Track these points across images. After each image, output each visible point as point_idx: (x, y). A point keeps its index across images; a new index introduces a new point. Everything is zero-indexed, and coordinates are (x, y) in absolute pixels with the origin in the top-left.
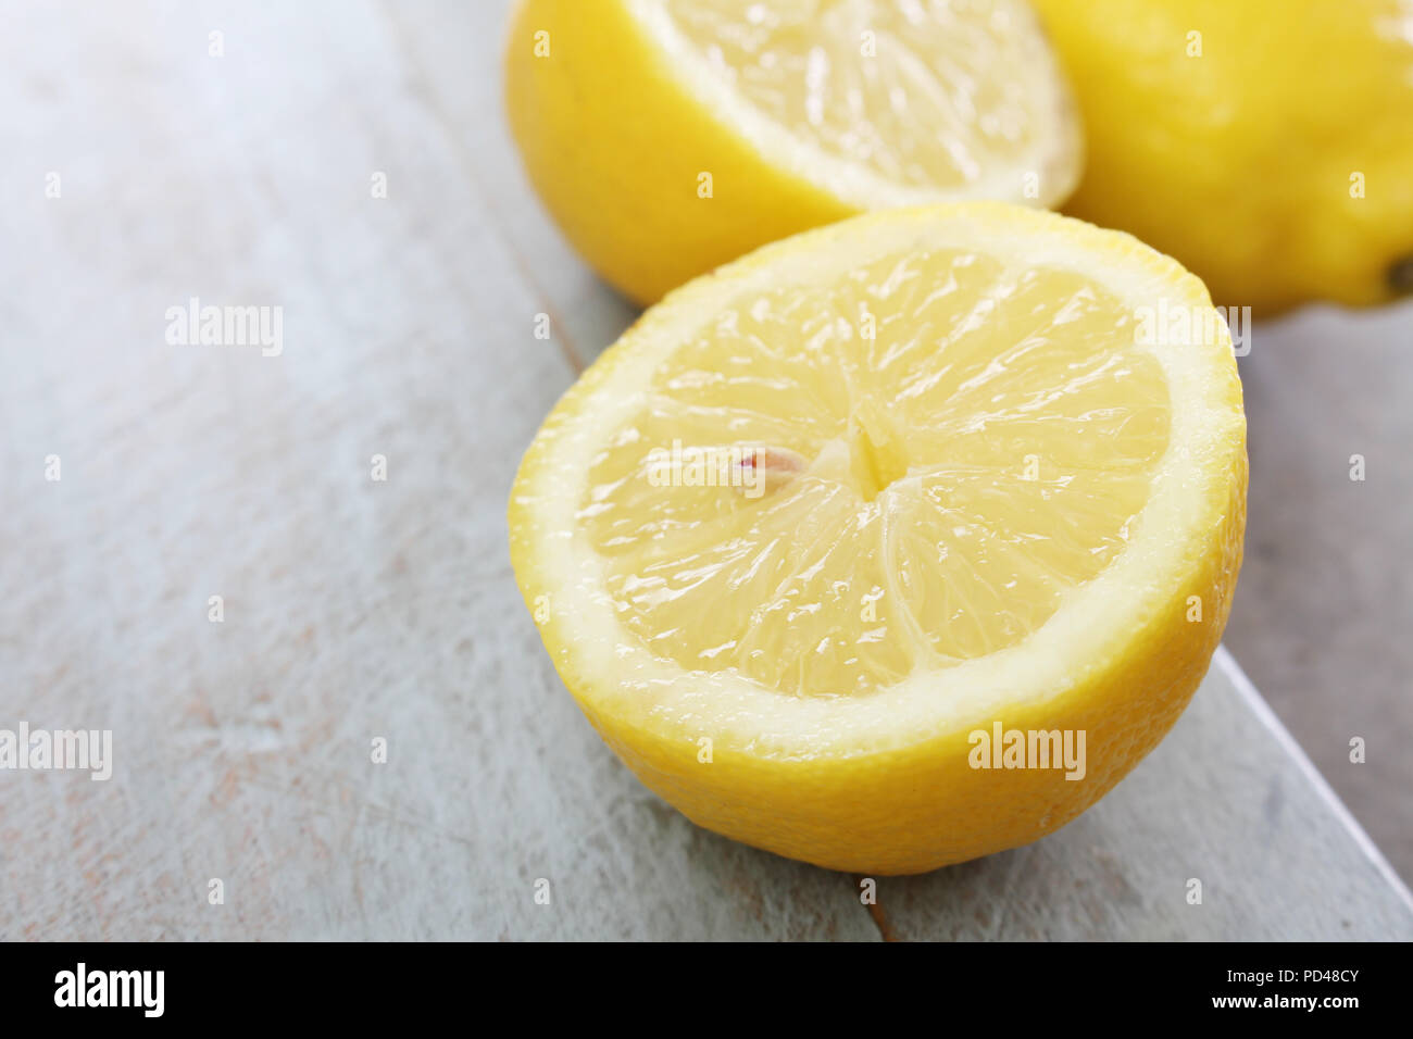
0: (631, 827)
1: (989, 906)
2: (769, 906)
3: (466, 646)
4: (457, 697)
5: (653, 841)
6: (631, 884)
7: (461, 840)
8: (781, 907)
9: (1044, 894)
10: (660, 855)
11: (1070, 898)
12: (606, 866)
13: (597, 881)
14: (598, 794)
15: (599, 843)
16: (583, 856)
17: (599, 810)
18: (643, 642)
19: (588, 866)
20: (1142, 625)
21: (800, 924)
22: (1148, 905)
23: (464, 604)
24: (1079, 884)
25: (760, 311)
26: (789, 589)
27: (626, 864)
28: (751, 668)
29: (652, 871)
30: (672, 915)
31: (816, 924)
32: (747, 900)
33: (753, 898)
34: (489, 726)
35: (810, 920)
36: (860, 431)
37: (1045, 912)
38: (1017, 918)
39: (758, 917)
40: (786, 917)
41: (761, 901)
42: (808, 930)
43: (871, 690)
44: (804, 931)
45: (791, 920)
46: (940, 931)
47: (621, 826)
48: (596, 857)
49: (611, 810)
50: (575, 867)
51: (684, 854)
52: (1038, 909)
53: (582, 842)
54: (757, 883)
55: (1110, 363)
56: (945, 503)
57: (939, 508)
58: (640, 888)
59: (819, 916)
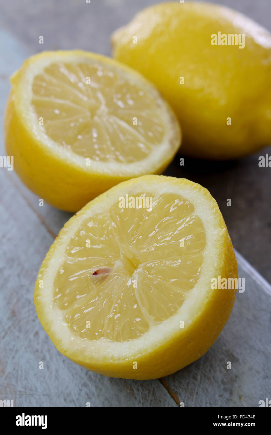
0: (93, 378)
1: (196, 374)
2: (135, 391)
3: (37, 333)
4: (37, 351)
5: (99, 380)
6: (96, 395)
7: (46, 395)
8: (138, 390)
9: (211, 366)
10: (102, 384)
11: (219, 365)
12: (88, 391)
13: (86, 397)
14: (82, 370)
15: (85, 385)
16: (81, 390)
17: (83, 375)
18: (77, 334)
19: (83, 393)
20: (207, 300)
21: (144, 394)
22: (241, 361)
23: (34, 321)
24: (221, 360)
25: (90, 225)
26: (113, 310)
27: (93, 389)
28: (108, 337)
29: (101, 389)
30: (109, 401)
31: (149, 393)
32: (129, 391)
33: (130, 390)
34: (48, 358)
35: (147, 392)
36: (124, 256)
37: (212, 372)
38: (205, 375)
39: (133, 396)
40: (140, 393)
41: (133, 390)
42: (147, 395)
43: (140, 336)
44: (146, 396)
45: (142, 393)
46: (184, 385)
47: (90, 378)
48: (85, 389)
49: (86, 374)
50: (79, 394)
51: (109, 382)
52: (210, 371)
53: (80, 386)
54: (131, 385)
55: (187, 220)
56: (150, 274)
57: (149, 276)
58: (98, 396)
59: (149, 390)
